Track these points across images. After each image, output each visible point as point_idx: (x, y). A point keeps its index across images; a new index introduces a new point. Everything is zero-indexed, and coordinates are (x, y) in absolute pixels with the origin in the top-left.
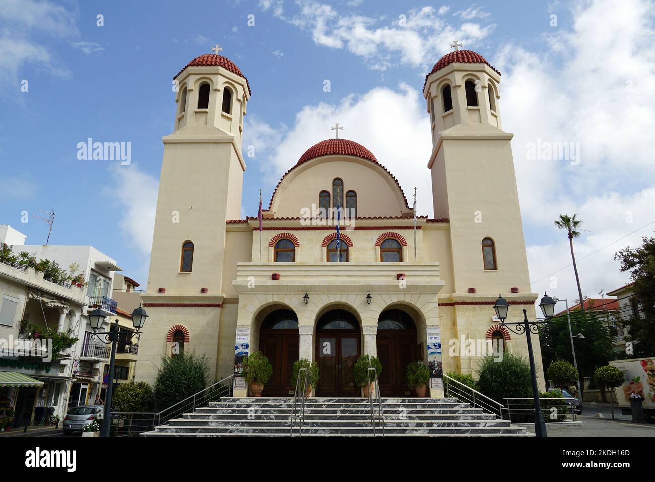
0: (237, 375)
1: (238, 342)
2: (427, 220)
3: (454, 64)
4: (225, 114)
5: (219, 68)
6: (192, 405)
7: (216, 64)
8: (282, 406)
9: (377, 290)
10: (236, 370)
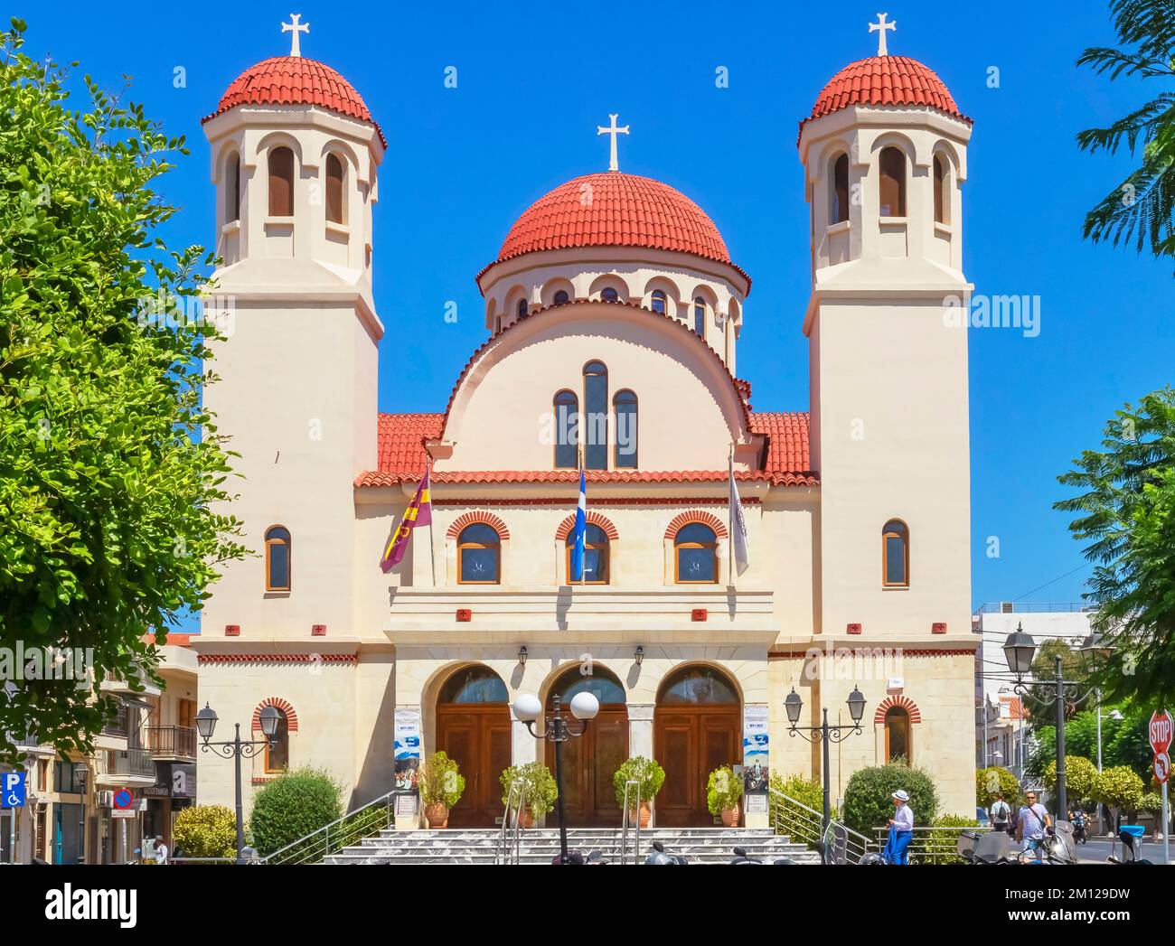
1: (399, 735)
2: (772, 484)
3: (858, 110)
4: (333, 225)
5: (313, 110)
6: (322, 845)
7: (304, 102)
8: (484, 843)
9: (654, 640)
10: (399, 784)
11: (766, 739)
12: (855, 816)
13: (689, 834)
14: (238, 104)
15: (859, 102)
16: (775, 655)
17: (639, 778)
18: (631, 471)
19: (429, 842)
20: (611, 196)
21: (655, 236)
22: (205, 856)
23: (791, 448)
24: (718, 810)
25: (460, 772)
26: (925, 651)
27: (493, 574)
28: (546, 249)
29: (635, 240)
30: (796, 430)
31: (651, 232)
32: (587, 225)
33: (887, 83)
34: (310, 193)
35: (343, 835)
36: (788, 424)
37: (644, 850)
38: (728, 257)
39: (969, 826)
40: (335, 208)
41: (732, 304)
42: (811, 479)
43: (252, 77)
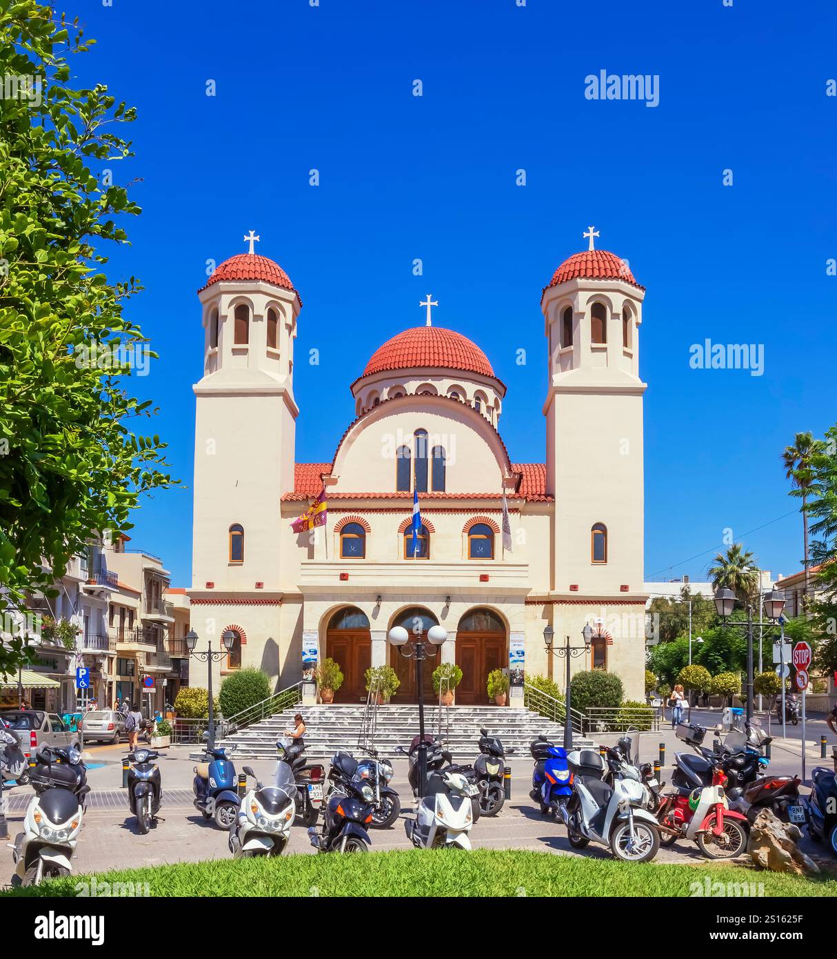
0: (305, 682)
1: (305, 648)
2: (526, 501)
3: (579, 280)
4: (271, 349)
5: (261, 283)
6: (260, 712)
7: (256, 278)
8: (355, 714)
9: (457, 592)
10: (305, 677)
11: (523, 653)
12: (576, 701)
13: (478, 710)
14: (218, 280)
15: (579, 276)
16: (528, 602)
17: (447, 676)
18: (442, 493)
19: (322, 713)
20: (427, 339)
21: (453, 362)
22: (193, 717)
23: (530, 483)
24: (494, 696)
25: (341, 670)
26: (616, 602)
27: (361, 553)
28: (391, 369)
29: (441, 364)
30: (532, 473)
31: (450, 359)
32: (414, 355)
33: (596, 265)
34: (258, 330)
35: (272, 706)
36: (528, 470)
37: (451, 720)
38: (493, 374)
39: (643, 707)
40: (272, 340)
41: (496, 401)
42: (549, 498)
43: (226, 266)
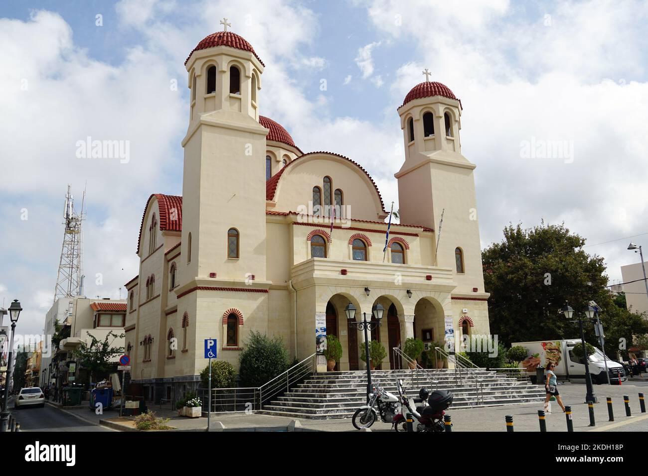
0: (318, 354)
1: (318, 326)
9: (414, 287)
11: (453, 331)
14: (218, 45)
